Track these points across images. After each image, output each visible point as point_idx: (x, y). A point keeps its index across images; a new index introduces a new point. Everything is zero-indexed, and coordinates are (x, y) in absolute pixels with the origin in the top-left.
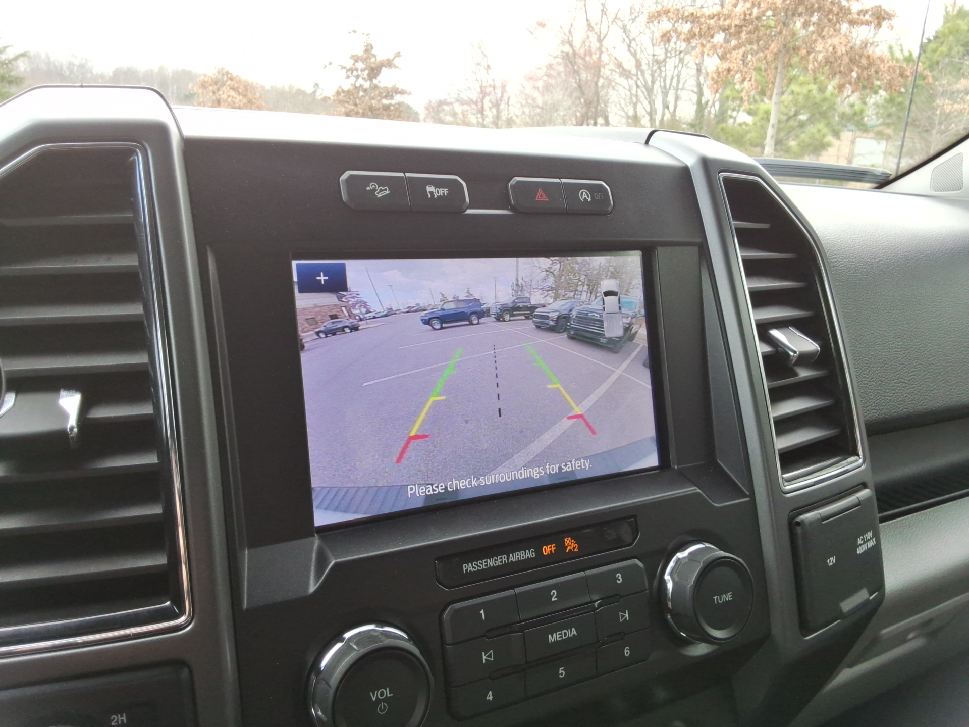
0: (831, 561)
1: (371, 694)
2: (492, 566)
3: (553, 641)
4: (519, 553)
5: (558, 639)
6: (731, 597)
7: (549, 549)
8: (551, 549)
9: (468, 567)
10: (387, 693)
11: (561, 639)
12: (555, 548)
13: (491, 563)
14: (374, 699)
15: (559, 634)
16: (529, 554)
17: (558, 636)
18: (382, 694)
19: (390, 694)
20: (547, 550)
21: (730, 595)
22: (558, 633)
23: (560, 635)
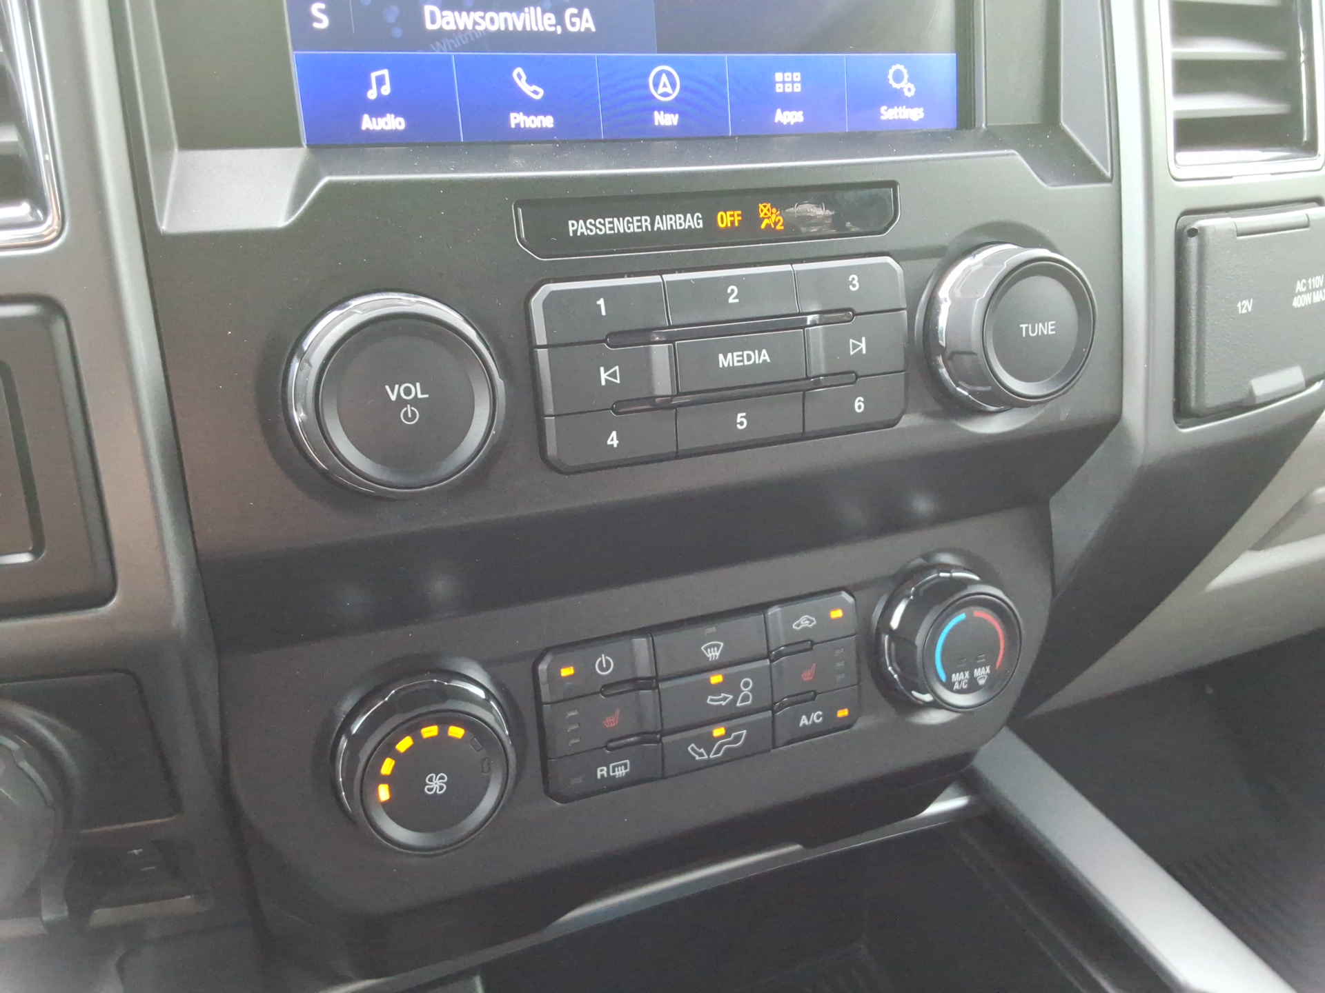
0: (1245, 306)
1: (387, 387)
2: (622, 231)
3: (726, 365)
4: (672, 216)
5: (736, 364)
6: (1052, 330)
7: (730, 219)
8: (732, 219)
9: (577, 227)
10: (417, 391)
11: (741, 364)
12: (740, 218)
13: (621, 225)
14: (393, 398)
15: (738, 356)
16: (693, 221)
17: (736, 359)
18: (408, 392)
19: (422, 394)
20: (727, 219)
21: (1052, 325)
22: (735, 354)
23: (741, 358)
